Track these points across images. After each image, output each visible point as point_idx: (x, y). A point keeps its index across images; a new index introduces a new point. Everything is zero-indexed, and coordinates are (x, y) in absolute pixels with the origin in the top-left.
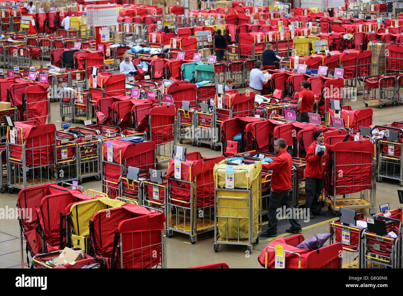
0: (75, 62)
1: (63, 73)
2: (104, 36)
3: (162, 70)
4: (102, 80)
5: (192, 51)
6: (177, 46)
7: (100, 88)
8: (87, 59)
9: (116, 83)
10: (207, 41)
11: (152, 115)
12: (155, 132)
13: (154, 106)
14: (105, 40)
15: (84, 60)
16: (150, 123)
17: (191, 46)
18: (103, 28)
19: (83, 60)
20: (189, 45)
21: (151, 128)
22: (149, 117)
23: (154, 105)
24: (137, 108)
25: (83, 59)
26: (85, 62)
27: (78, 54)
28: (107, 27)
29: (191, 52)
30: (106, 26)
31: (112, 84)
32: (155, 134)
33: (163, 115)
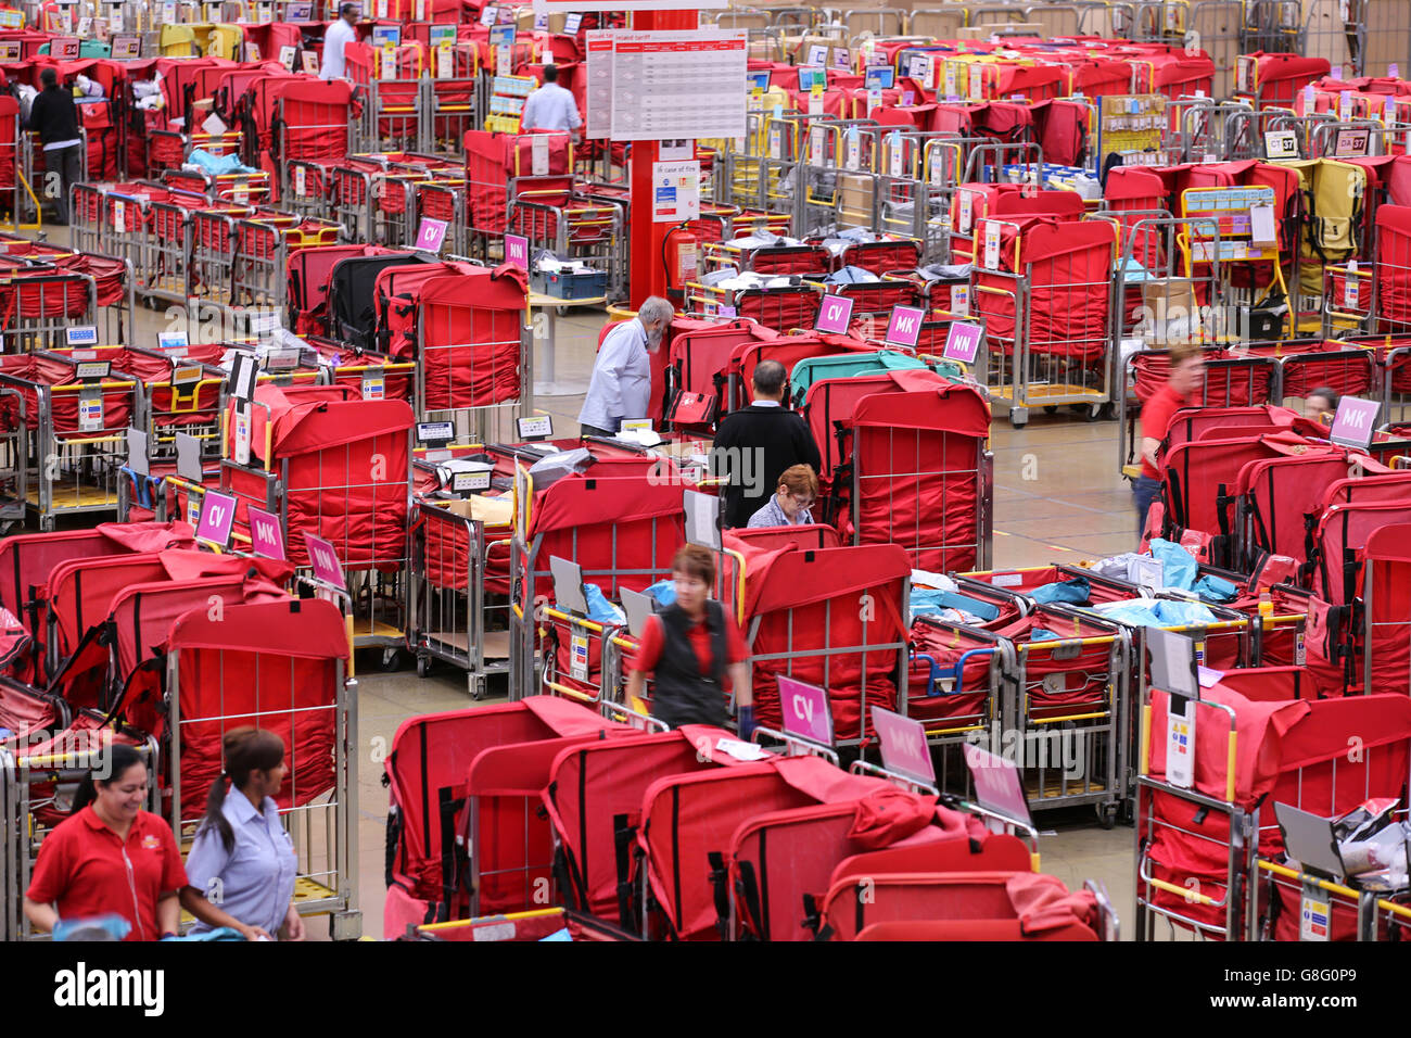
0: (379, 318)
1: (288, 370)
2: (670, 192)
3: (713, 388)
4: (269, 426)
5: (1083, 289)
6: (1001, 262)
7: (262, 464)
8: (431, 307)
9: (354, 445)
10: (1248, 238)
11: (184, 652)
12: (206, 743)
13: (254, 594)
14: (673, 211)
15: (413, 311)
16: (173, 696)
17: (1078, 261)
18: (663, 152)
19: (408, 310)
20: (1068, 254)
21: (176, 722)
22: (164, 660)
23: (248, 589)
24: (144, 602)
25: (409, 303)
26: (415, 322)
27: (397, 280)
28: (690, 145)
29: (1081, 294)
30: (680, 143)
31: (325, 451)
32: (205, 758)
33: (263, 655)
